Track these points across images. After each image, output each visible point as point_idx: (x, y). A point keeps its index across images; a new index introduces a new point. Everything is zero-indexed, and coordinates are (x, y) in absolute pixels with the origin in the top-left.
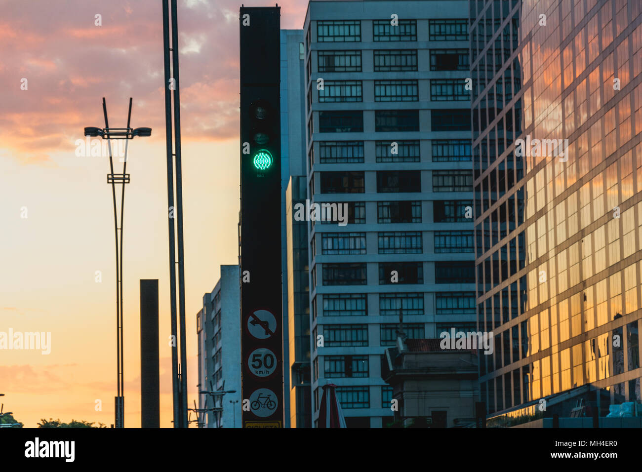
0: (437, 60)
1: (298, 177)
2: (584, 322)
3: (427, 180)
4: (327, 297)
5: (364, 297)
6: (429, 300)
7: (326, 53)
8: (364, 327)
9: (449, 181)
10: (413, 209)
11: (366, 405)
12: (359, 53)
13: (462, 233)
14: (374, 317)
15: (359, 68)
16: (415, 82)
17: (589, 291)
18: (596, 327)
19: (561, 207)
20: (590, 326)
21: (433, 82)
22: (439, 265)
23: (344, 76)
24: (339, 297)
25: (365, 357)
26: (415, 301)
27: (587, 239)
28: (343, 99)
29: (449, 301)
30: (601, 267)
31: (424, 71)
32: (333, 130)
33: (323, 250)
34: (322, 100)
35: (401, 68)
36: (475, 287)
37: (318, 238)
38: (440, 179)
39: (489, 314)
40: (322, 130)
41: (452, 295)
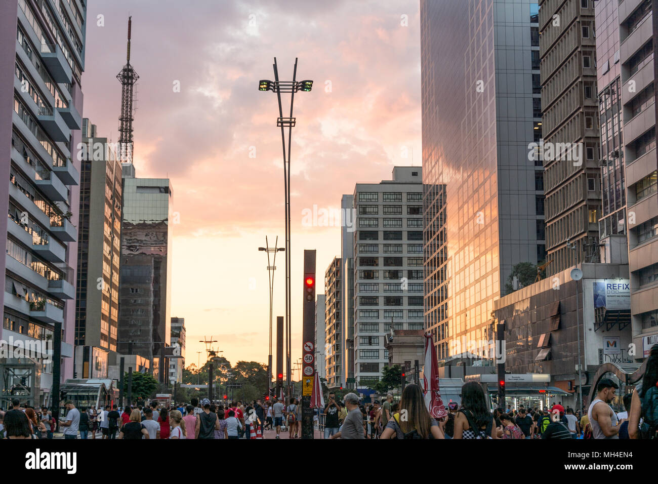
0: (410, 210)
1: (350, 259)
2: (466, 326)
3: (405, 261)
4: (362, 311)
5: (378, 311)
6: (405, 313)
7: (363, 206)
8: (377, 324)
9: (415, 262)
10: (399, 273)
11: (377, 358)
12: (377, 206)
13: (421, 284)
14: (382, 320)
15: (377, 213)
16: (401, 219)
17: (468, 313)
18: (471, 328)
19: (458, 276)
20: (468, 328)
21: (408, 219)
22: (410, 298)
23: (370, 216)
24: (367, 311)
25: (378, 337)
26: (399, 313)
27: (468, 291)
28: (370, 226)
29: (414, 313)
30: (473, 303)
31: (405, 215)
32: (365, 239)
33: (360, 290)
34: (361, 226)
35: (395, 213)
36: (423, 308)
37: (358, 285)
38: (411, 261)
39: (432, 319)
40: (361, 239)
41: (415, 311)
